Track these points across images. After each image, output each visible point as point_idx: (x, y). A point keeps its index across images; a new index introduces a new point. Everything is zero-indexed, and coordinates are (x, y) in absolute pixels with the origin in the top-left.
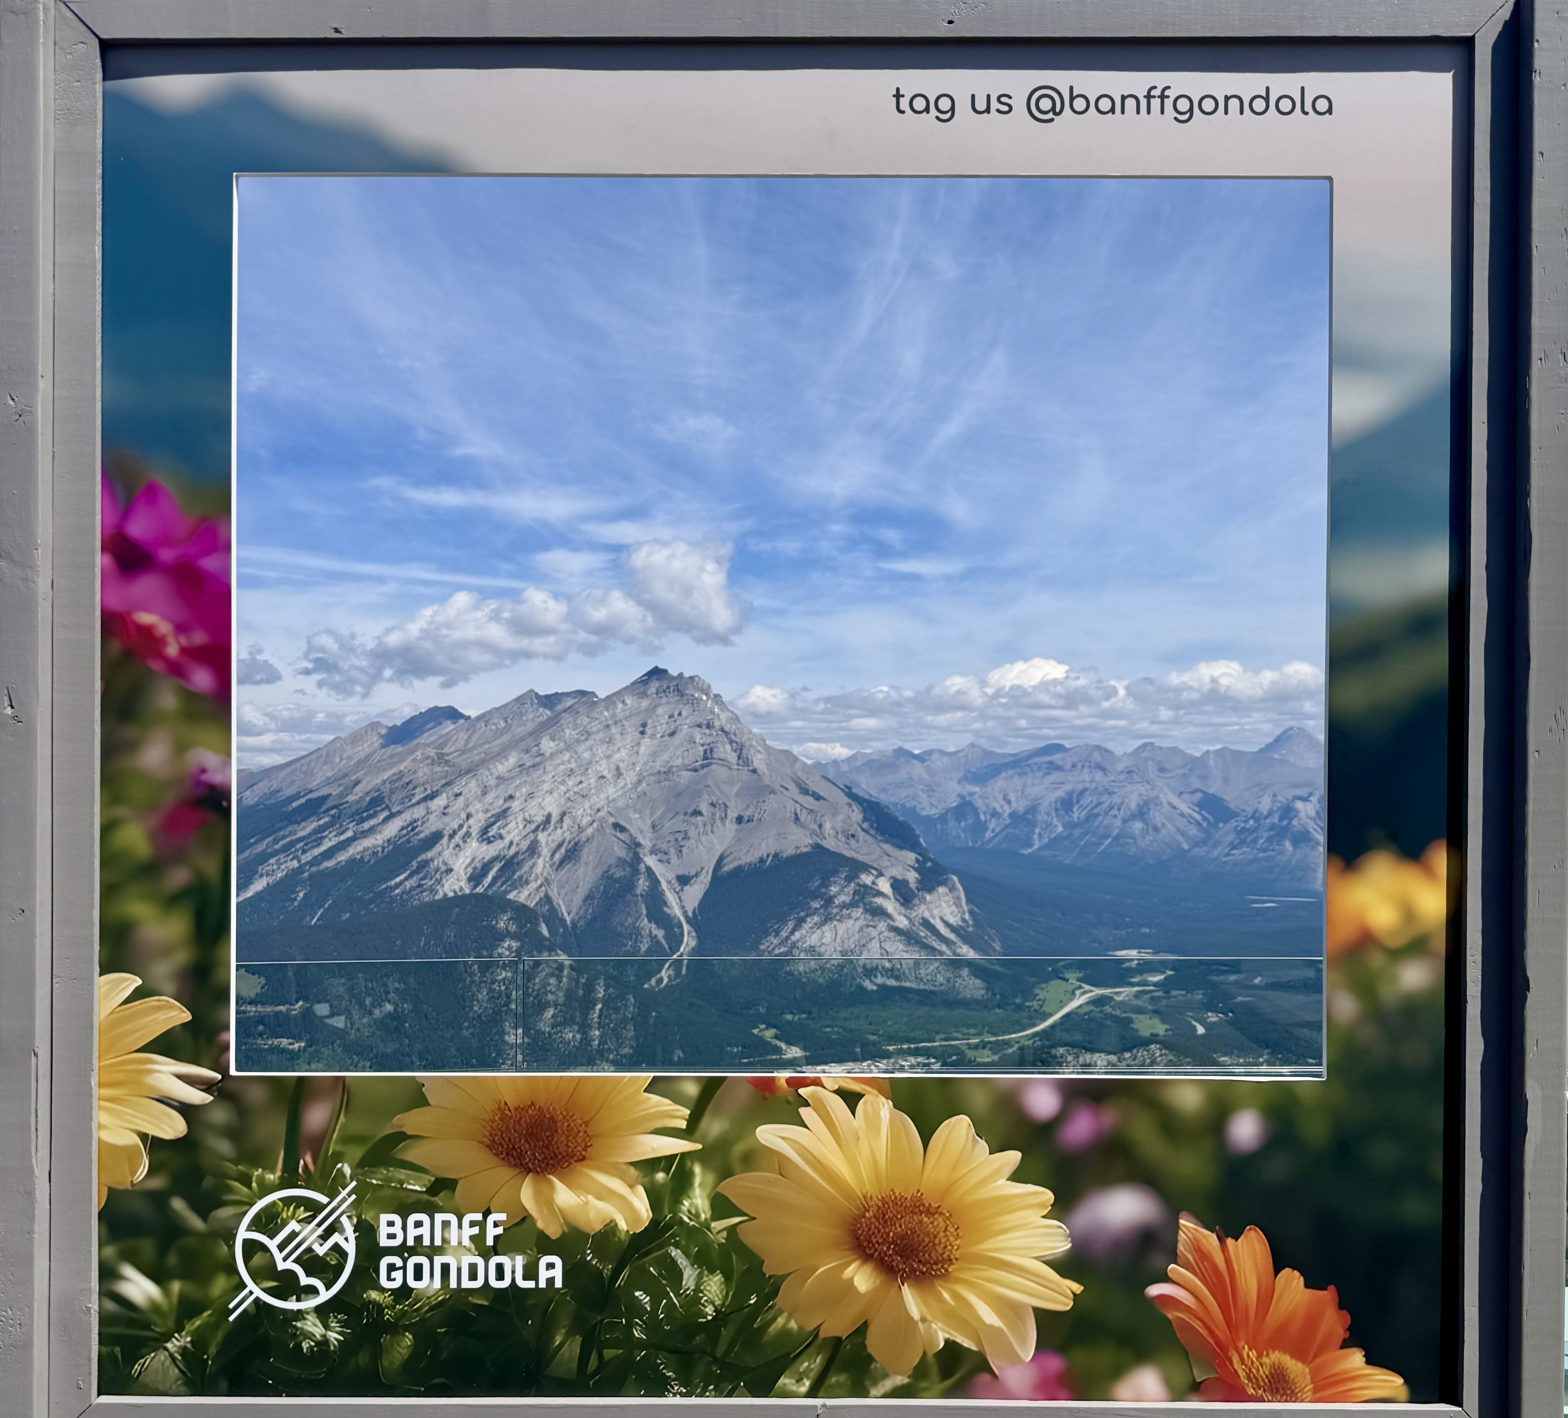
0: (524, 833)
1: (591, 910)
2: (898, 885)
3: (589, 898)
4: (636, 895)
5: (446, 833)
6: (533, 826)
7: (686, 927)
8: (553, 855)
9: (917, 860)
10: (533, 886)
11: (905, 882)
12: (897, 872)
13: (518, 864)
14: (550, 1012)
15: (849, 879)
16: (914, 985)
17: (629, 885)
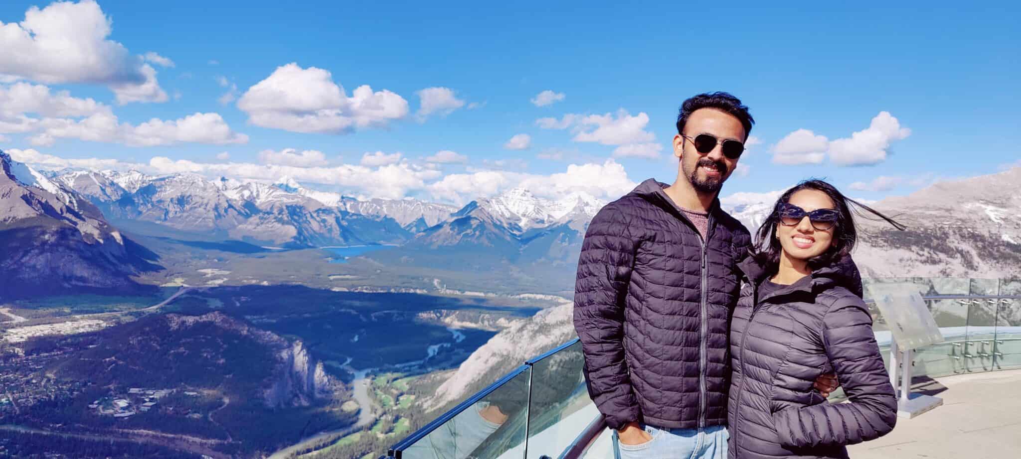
2: (87, 236)
9: (99, 224)
11: (92, 234)
12: (87, 229)
16: (93, 285)
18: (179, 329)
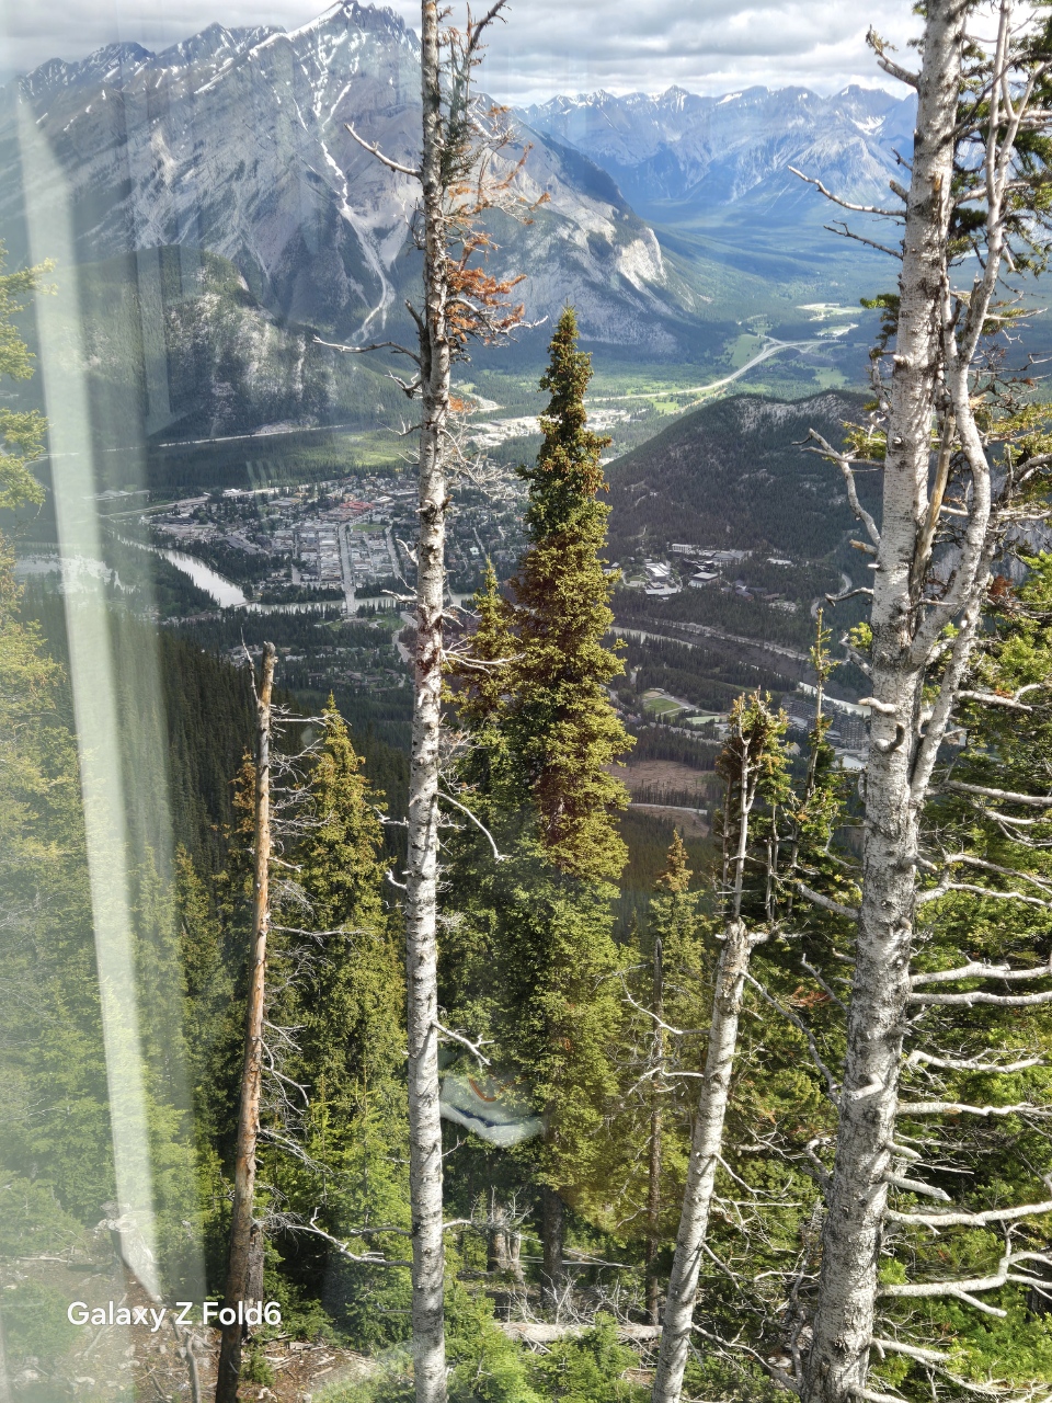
0: (218, 183)
1: (289, 264)
2: (595, 239)
3: (287, 251)
4: (333, 249)
5: (138, 182)
6: (227, 175)
7: (384, 282)
8: (248, 206)
9: (614, 213)
10: (231, 238)
11: (601, 236)
12: (593, 225)
13: (213, 215)
15: (546, 232)
18: (758, 430)
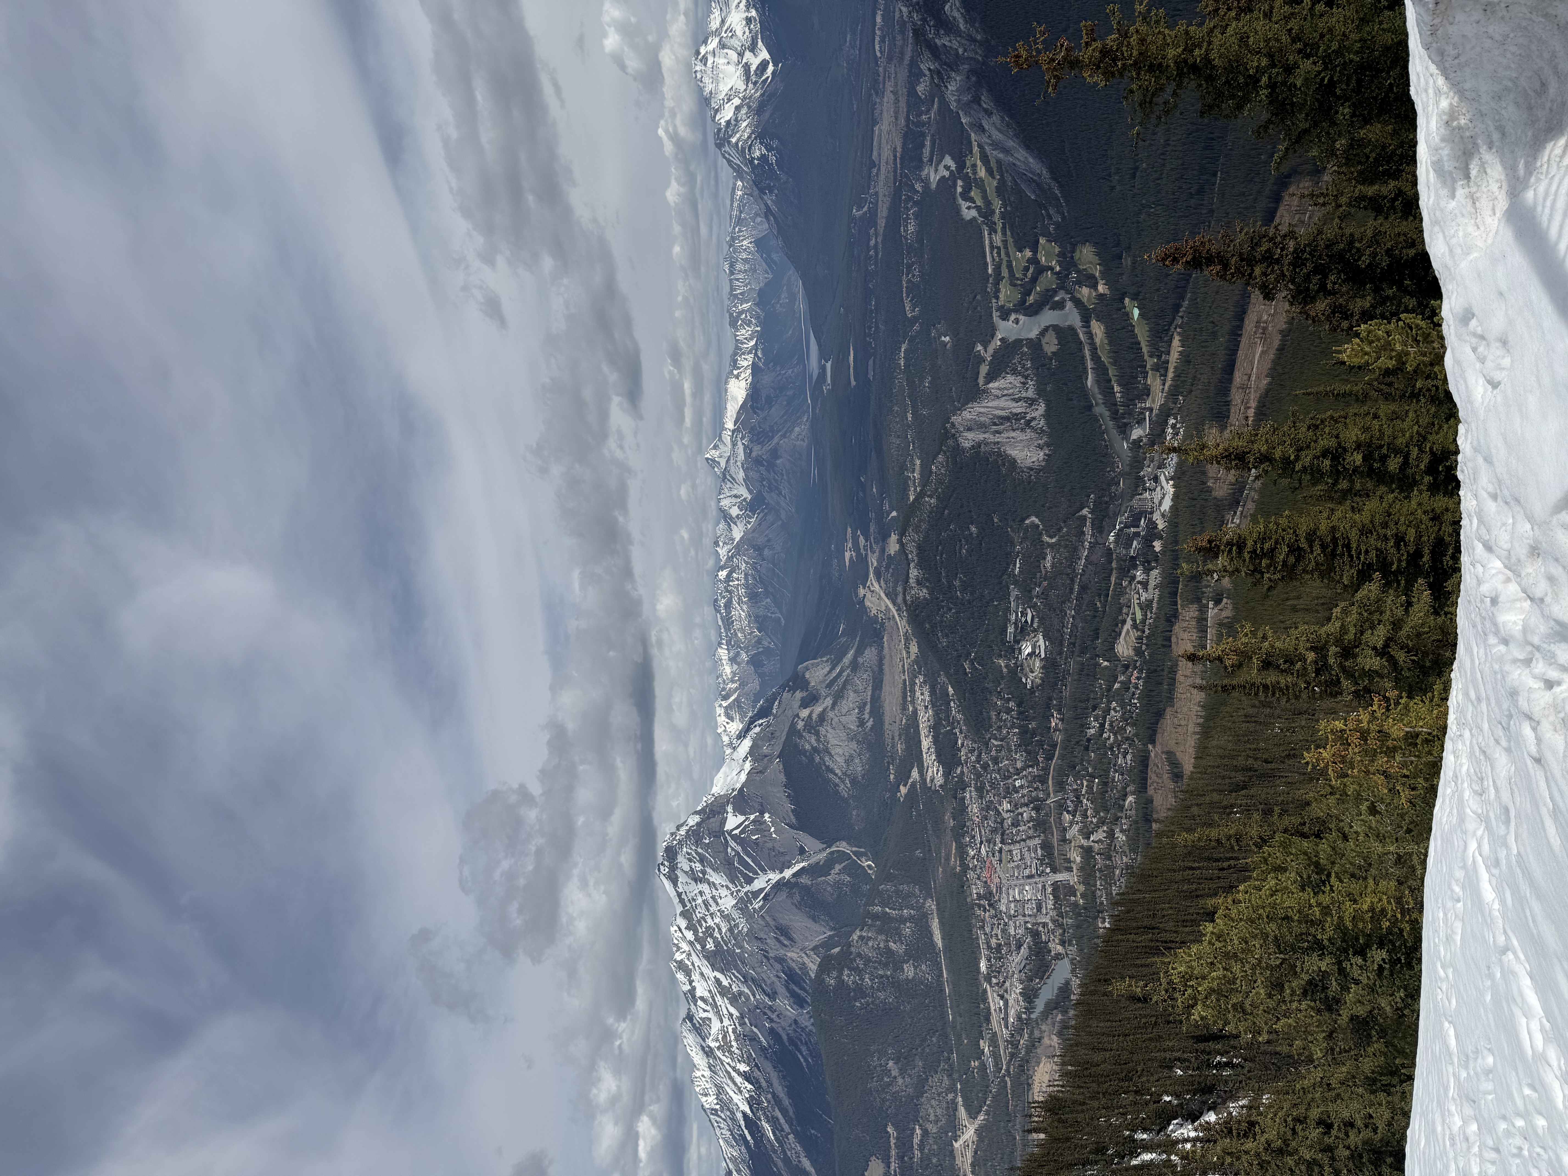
0: (770, 967)
1: (822, 917)
2: (804, 704)
3: (814, 919)
6: (766, 960)
7: (834, 849)
8: (785, 946)
10: (806, 959)
12: (796, 704)
13: (791, 971)
14: (891, 944)
17: (806, 890)
